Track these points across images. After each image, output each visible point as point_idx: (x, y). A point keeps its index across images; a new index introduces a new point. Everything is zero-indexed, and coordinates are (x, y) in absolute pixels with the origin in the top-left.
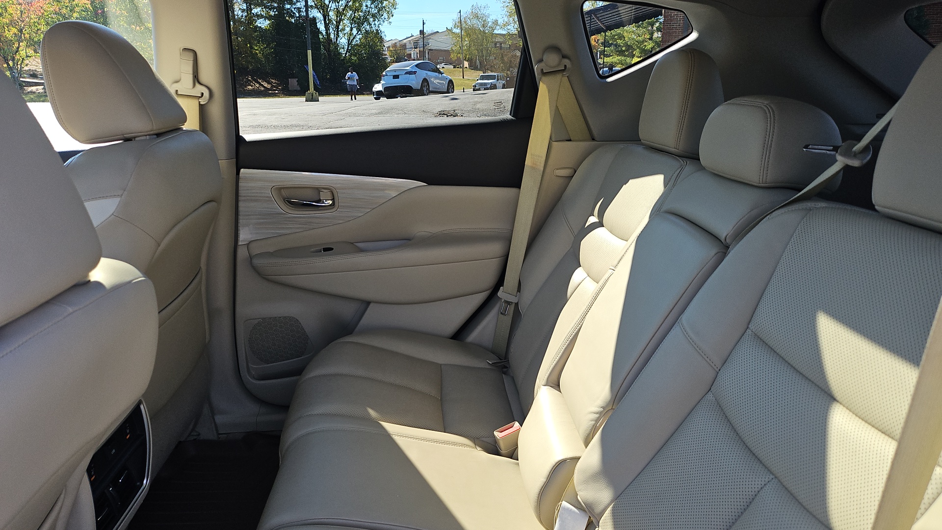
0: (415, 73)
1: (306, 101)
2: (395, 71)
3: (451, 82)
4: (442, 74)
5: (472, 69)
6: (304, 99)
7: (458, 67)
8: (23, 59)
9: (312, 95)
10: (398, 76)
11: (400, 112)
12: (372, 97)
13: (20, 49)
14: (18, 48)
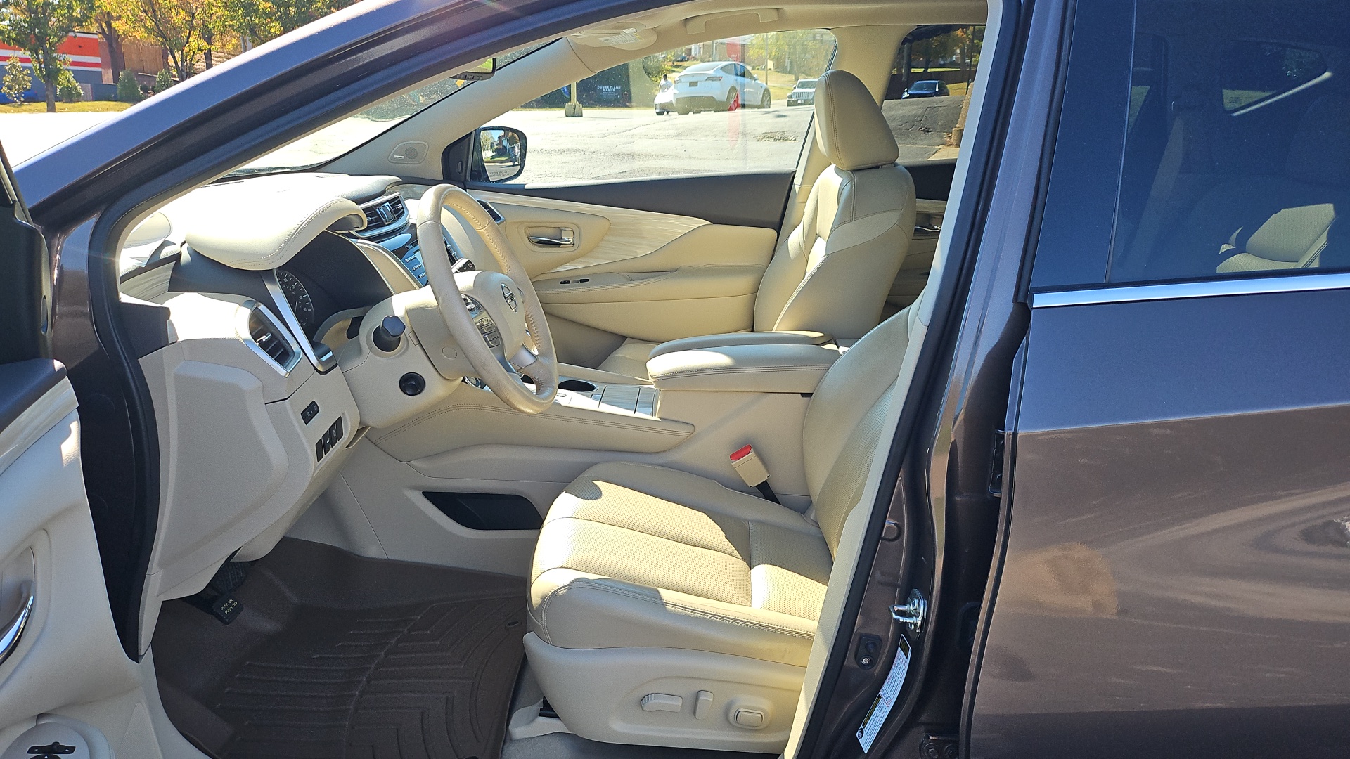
0: (720, 78)
1: (566, 116)
2: (693, 75)
3: (767, 91)
4: (755, 80)
5: (779, 72)
6: (562, 112)
7: (758, 69)
8: (194, 52)
9: (575, 108)
10: (697, 83)
11: (708, 133)
12: (653, 112)
13: (191, 39)
14: (188, 38)
